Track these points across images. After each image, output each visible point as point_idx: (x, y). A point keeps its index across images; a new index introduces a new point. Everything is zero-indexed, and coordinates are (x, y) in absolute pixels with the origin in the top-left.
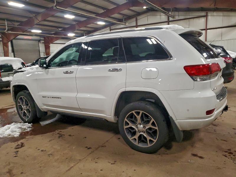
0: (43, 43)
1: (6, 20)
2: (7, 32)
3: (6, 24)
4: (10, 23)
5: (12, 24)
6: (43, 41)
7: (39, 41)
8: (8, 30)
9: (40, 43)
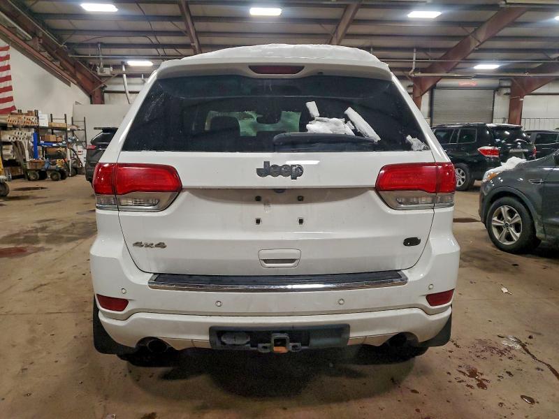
0: (507, 94)
1: (415, 50)
2: (413, 75)
3: (414, 59)
4: (422, 55)
5: (427, 57)
6: (509, 91)
7: (497, 90)
8: (417, 70)
9: (499, 95)
